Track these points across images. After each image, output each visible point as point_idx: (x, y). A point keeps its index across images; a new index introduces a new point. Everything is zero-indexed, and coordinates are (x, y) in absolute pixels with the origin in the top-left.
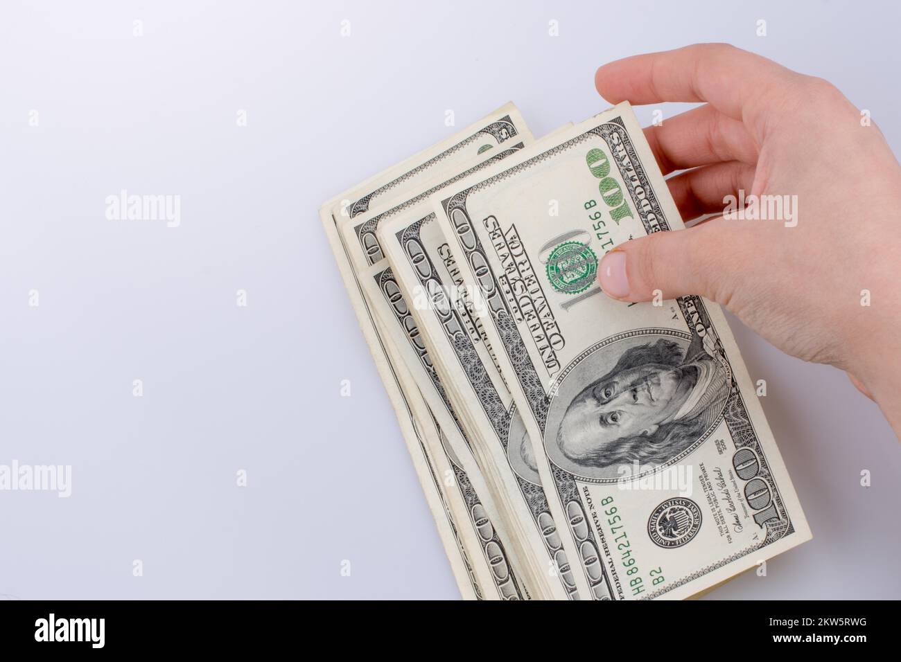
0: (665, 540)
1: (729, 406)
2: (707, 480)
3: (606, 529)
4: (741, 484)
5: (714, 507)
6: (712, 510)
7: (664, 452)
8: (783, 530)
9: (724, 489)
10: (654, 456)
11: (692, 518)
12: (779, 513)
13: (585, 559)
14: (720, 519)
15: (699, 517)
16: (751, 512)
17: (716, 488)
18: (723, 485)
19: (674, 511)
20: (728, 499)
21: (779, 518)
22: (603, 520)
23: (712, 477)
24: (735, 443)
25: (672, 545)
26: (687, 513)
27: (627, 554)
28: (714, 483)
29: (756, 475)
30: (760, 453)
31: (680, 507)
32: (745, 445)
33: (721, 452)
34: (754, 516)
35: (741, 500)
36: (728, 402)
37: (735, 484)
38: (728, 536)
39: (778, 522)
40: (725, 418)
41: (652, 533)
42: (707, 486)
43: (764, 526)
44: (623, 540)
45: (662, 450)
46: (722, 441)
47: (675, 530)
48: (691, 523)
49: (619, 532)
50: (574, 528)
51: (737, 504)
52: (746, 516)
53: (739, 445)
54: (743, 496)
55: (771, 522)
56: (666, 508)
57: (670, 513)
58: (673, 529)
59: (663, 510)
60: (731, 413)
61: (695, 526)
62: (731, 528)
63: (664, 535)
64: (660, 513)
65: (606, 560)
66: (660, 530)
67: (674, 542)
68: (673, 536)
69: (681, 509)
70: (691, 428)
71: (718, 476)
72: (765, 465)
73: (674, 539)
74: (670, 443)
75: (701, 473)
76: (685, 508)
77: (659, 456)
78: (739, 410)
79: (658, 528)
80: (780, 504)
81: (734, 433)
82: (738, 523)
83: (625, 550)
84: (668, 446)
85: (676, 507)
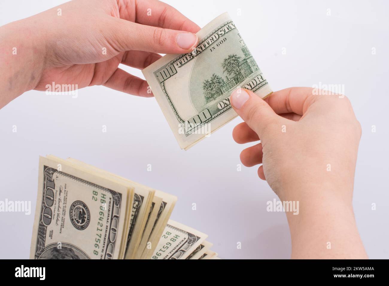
0: (86, 211)
1: (41, 252)
2: (62, 224)
3: (102, 239)
4: (52, 208)
5: (65, 208)
6: (66, 207)
7: (69, 254)
8: (47, 171)
9: (59, 213)
10: (73, 256)
11: (73, 211)
12: (46, 180)
13: (115, 234)
14: (65, 199)
15: (71, 209)
16: (54, 191)
17: (61, 216)
18: (58, 215)
19: (78, 222)
20: (59, 207)
21: (47, 179)
22: (101, 244)
23: (60, 223)
24: (46, 230)
25: (85, 206)
26: (74, 216)
27: (101, 219)
28: (60, 219)
29: (47, 207)
30: (41, 216)
31: (75, 221)
32: (44, 226)
33: (52, 231)
34: (54, 189)
35: (55, 201)
36: (40, 254)
37: (55, 211)
38: (65, 188)
39: (48, 177)
40: (44, 246)
41: (89, 219)
42: (63, 220)
43: (53, 180)
44: (100, 228)
45: (70, 255)
46: (50, 236)
47: (80, 212)
48: (75, 210)
49: (99, 232)
50: (112, 253)
51: (57, 200)
52: (57, 191)
53: (45, 228)
54: (54, 202)
55: (50, 179)
56: (80, 226)
57: (79, 222)
58: (82, 213)
59: (81, 226)
60: (41, 247)
61: (74, 207)
62: (63, 191)
63: (85, 214)
64: (82, 226)
65: (109, 224)
66: (85, 218)
67: (83, 206)
68: (83, 210)
69: (75, 219)
70: (57, 255)
71: (58, 221)
72: (42, 209)
73: (83, 208)
74: (66, 256)
75: (62, 228)
76: (74, 219)
77: (72, 254)
78: (39, 246)
79: (86, 219)
80: (44, 184)
81: (44, 236)
82: (60, 191)
83: (101, 222)
84: (67, 255)
85: (76, 222)
